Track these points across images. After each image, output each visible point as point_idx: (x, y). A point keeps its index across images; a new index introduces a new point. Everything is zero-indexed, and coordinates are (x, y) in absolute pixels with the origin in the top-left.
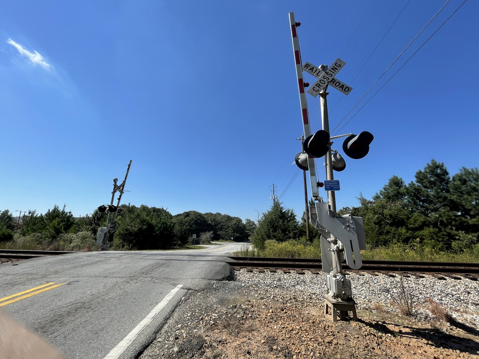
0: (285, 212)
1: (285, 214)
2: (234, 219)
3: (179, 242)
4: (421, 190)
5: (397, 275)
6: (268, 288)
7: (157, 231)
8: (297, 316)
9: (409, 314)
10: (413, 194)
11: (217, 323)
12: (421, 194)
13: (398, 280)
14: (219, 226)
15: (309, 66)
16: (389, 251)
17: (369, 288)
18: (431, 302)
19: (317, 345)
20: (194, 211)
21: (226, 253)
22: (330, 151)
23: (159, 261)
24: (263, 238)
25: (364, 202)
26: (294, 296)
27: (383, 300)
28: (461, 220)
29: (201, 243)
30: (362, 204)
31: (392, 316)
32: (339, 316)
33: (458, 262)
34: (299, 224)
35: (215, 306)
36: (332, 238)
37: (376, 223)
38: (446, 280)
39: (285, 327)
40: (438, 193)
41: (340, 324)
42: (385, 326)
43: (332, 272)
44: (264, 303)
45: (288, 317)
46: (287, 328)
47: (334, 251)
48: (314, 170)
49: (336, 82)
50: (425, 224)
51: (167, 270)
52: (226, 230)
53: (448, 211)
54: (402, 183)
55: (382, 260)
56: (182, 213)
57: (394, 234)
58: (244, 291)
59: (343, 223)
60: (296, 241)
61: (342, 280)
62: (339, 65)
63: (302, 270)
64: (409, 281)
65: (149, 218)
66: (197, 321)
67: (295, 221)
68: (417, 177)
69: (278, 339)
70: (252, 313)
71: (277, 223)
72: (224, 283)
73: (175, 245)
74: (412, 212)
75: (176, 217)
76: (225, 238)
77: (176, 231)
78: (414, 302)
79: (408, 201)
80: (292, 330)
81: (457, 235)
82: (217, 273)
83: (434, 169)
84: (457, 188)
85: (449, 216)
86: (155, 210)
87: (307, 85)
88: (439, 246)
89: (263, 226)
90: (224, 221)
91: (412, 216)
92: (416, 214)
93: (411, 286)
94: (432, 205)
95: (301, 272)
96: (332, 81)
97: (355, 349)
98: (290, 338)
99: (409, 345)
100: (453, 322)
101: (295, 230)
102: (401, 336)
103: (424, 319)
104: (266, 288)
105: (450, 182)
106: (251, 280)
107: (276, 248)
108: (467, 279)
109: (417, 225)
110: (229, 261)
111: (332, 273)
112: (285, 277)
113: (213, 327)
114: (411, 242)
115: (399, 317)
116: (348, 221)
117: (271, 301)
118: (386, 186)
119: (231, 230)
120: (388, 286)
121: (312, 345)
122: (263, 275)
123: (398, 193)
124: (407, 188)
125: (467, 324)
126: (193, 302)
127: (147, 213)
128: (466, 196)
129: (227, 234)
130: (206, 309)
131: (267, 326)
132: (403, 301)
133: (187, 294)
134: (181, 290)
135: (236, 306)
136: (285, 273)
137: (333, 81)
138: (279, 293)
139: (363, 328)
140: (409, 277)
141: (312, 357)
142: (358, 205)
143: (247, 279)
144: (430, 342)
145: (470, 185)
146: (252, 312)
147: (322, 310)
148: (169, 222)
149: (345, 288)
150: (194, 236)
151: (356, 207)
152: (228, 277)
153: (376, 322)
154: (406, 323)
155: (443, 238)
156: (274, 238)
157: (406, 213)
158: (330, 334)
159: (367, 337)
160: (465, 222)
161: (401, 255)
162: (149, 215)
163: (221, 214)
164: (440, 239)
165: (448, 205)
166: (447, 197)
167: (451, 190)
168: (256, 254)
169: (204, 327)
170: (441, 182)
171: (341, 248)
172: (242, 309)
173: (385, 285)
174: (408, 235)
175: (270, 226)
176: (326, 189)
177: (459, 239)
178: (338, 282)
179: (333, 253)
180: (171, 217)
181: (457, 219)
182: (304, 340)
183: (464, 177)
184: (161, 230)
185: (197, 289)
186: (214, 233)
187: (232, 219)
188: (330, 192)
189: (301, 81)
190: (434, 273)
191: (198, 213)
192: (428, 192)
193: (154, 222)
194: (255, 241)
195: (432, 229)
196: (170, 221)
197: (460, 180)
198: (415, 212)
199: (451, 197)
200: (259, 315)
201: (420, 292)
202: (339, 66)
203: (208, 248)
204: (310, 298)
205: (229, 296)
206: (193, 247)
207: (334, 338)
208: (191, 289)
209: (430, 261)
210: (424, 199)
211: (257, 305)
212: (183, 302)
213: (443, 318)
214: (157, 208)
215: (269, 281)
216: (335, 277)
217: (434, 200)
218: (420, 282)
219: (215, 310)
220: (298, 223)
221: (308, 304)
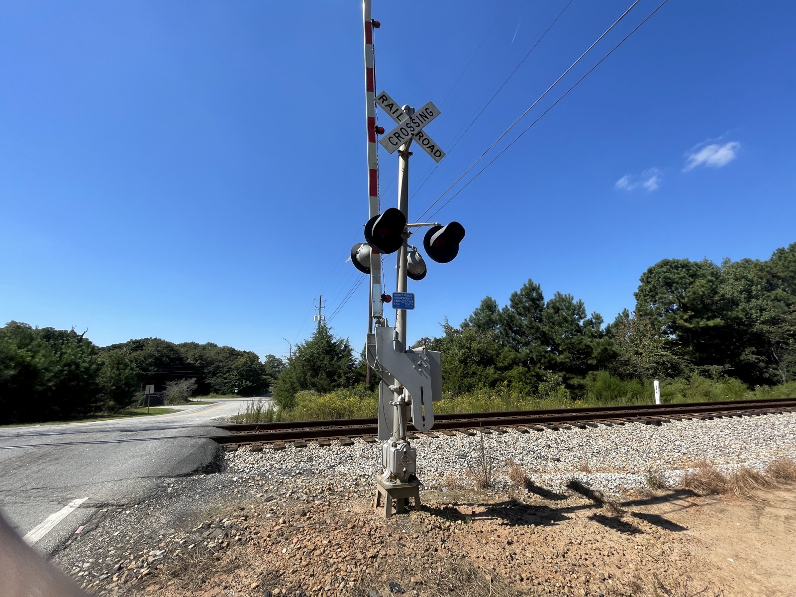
0: (335, 343)
1: (335, 346)
2: (243, 356)
3: (112, 403)
4: (514, 317)
5: (478, 433)
6: (285, 478)
7: (49, 380)
8: (328, 522)
9: (486, 485)
10: (505, 322)
11: (156, 569)
12: (514, 323)
13: (478, 438)
14: (211, 368)
15: (387, 100)
16: (473, 400)
17: (442, 455)
18: (512, 464)
19: (352, 566)
20: (156, 339)
21: (215, 420)
22: (406, 246)
23: (30, 450)
24: (294, 388)
25: (449, 330)
26: (329, 485)
27: (458, 471)
28: (550, 356)
29: (166, 402)
30: (447, 333)
31: (467, 493)
32: (395, 507)
33: (543, 409)
34: (356, 363)
35: (162, 532)
36: (396, 385)
37: (461, 362)
38: (529, 433)
39: (303, 546)
40: (531, 322)
41: (395, 520)
42: (456, 509)
43: (391, 438)
44: (272, 507)
45: (311, 526)
46: (305, 547)
47: (396, 405)
48: (379, 273)
49: (424, 138)
50: (515, 362)
51: (52, 468)
52: (225, 376)
53: (539, 346)
54: (495, 306)
55: (464, 412)
56: (124, 342)
57: (481, 376)
58: (236, 490)
59: (414, 361)
60: (348, 390)
61: (405, 450)
62: (431, 112)
63: (351, 438)
64: (491, 440)
65: (27, 351)
66: (105, 576)
67: (351, 359)
68: (512, 301)
69: (284, 573)
70: (242, 532)
71: (320, 361)
72: (193, 480)
73: (99, 409)
74: (503, 345)
75: (109, 351)
76: (220, 390)
77: (105, 379)
78: (494, 467)
79: (500, 331)
80: (314, 549)
81: (544, 376)
82: (183, 462)
83: (531, 291)
84: (550, 317)
85: (539, 352)
86: (49, 335)
87: (381, 131)
88: (526, 390)
89: (294, 367)
90: (222, 358)
91: (503, 351)
92: (506, 349)
93: (492, 446)
94: (524, 337)
95: (348, 441)
96: (418, 134)
97: (410, 558)
98: (307, 565)
99: (482, 532)
100: (532, 487)
101: (349, 372)
102: (473, 520)
103: (501, 489)
104: (281, 478)
105: (544, 309)
106: (256, 465)
107: (313, 405)
108: (549, 430)
109: (506, 364)
110: (217, 435)
111: (390, 442)
112: (321, 454)
113: (145, 581)
114: (498, 387)
115: (474, 492)
116: (421, 357)
117: (285, 502)
118: (477, 309)
119: (236, 375)
120: (466, 449)
121: (344, 570)
122: (281, 455)
123: (490, 320)
124: (500, 315)
125: (545, 487)
126: (107, 533)
127: (21, 340)
128: (557, 327)
129: (226, 383)
130: (137, 542)
131: (269, 552)
132: (481, 468)
133: (94, 517)
134: (81, 510)
135: (209, 526)
136: (322, 446)
137: (420, 135)
138: (304, 484)
139: (426, 520)
140: (491, 433)
141: (342, 590)
142: (441, 334)
143: (248, 465)
144: (505, 521)
145: (562, 314)
146: (242, 530)
147: (372, 502)
148: (84, 362)
149: (407, 462)
150: (150, 389)
151: (439, 337)
152: (208, 466)
153: (445, 506)
154: (481, 498)
155: (531, 379)
156: (313, 387)
157: (496, 347)
158: (377, 541)
159: (430, 534)
160: (553, 359)
161: (486, 404)
162: (27, 345)
163: (216, 346)
164: (528, 381)
165: (539, 338)
166: (540, 328)
167: (544, 320)
168: (275, 417)
169: (122, 586)
170: (535, 309)
171: (406, 400)
172: (224, 527)
173: (463, 449)
174: (496, 376)
175: (308, 367)
176: (395, 306)
177: (546, 381)
178: (398, 454)
179: (395, 407)
180: (94, 351)
181: (547, 355)
182: (332, 563)
183: (558, 304)
184: (62, 378)
185: (124, 501)
186: (196, 382)
187: (239, 355)
188: (399, 311)
189: (371, 121)
190: (518, 425)
191: (164, 342)
192: (521, 320)
193: (40, 360)
194: (278, 394)
195: (521, 369)
196: (88, 360)
197: (553, 307)
198: (506, 346)
199: (543, 328)
200: (256, 534)
201: (502, 452)
202: (431, 114)
203: (181, 411)
204: (356, 485)
205: (201, 504)
206: (146, 412)
207: (382, 546)
208: (107, 505)
209: (515, 410)
210: (517, 330)
211: (256, 514)
212: (79, 538)
213: (522, 485)
214: (57, 329)
215: (290, 464)
216: (395, 445)
217: (526, 332)
218: (503, 438)
219: (160, 541)
220: (355, 361)
221: (350, 496)
